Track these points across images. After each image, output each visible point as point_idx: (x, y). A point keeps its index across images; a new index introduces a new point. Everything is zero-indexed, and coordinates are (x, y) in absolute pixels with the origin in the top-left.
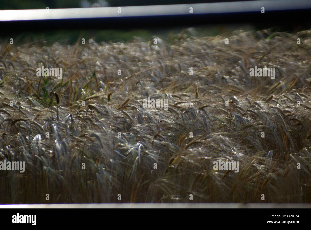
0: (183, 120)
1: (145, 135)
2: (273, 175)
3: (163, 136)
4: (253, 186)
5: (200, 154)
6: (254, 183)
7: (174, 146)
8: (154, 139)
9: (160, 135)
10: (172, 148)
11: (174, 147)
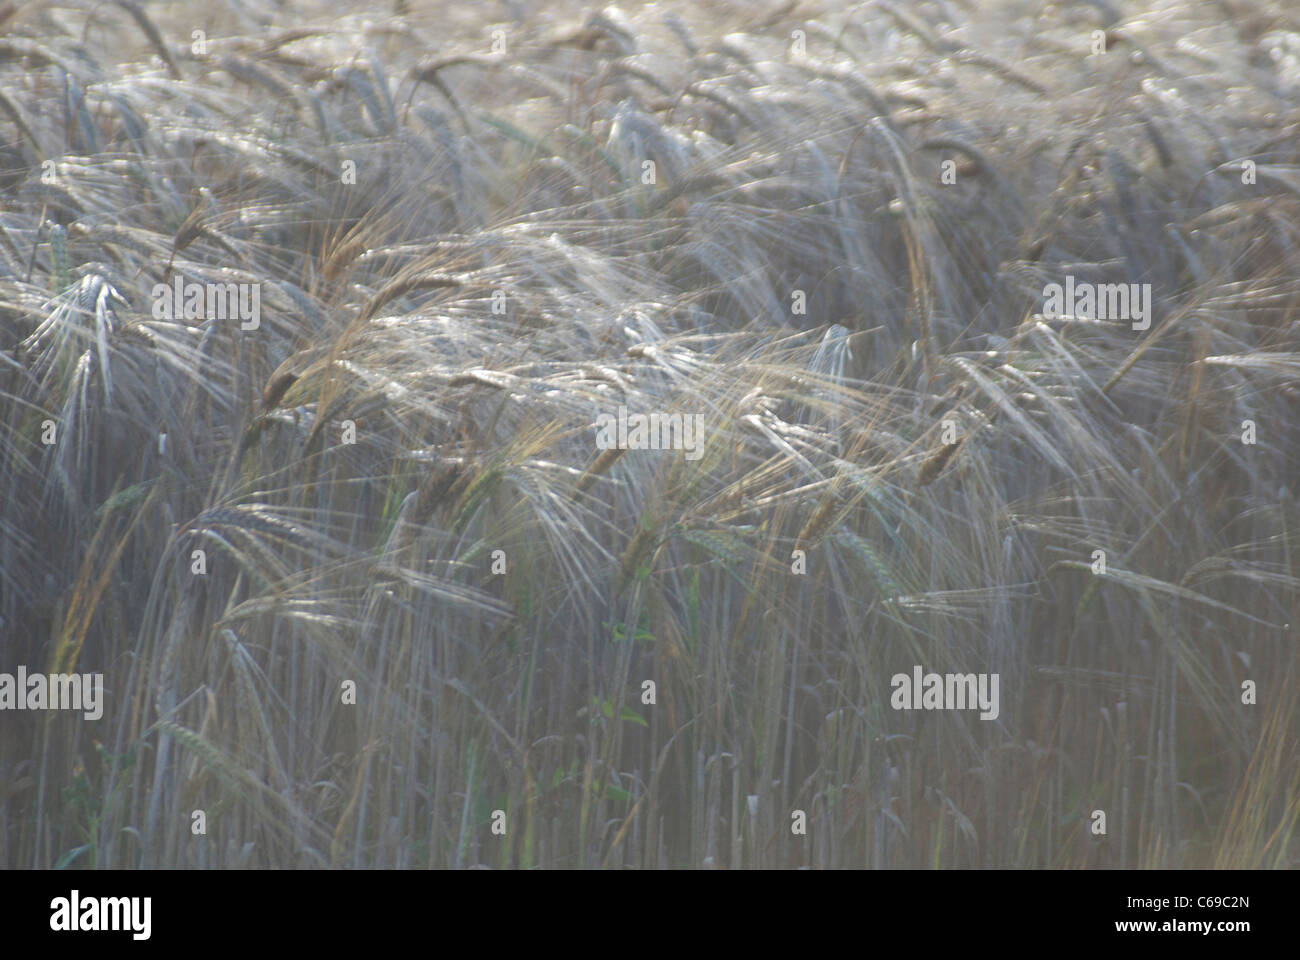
0: (325, 137)
1: (120, 228)
2: (863, 478)
3: (225, 239)
4: (751, 541)
5: (443, 347)
6: (755, 520)
7: (291, 295)
8: (174, 253)
9: (214, 231)
10: (279, 309)
11: (291, 301)
